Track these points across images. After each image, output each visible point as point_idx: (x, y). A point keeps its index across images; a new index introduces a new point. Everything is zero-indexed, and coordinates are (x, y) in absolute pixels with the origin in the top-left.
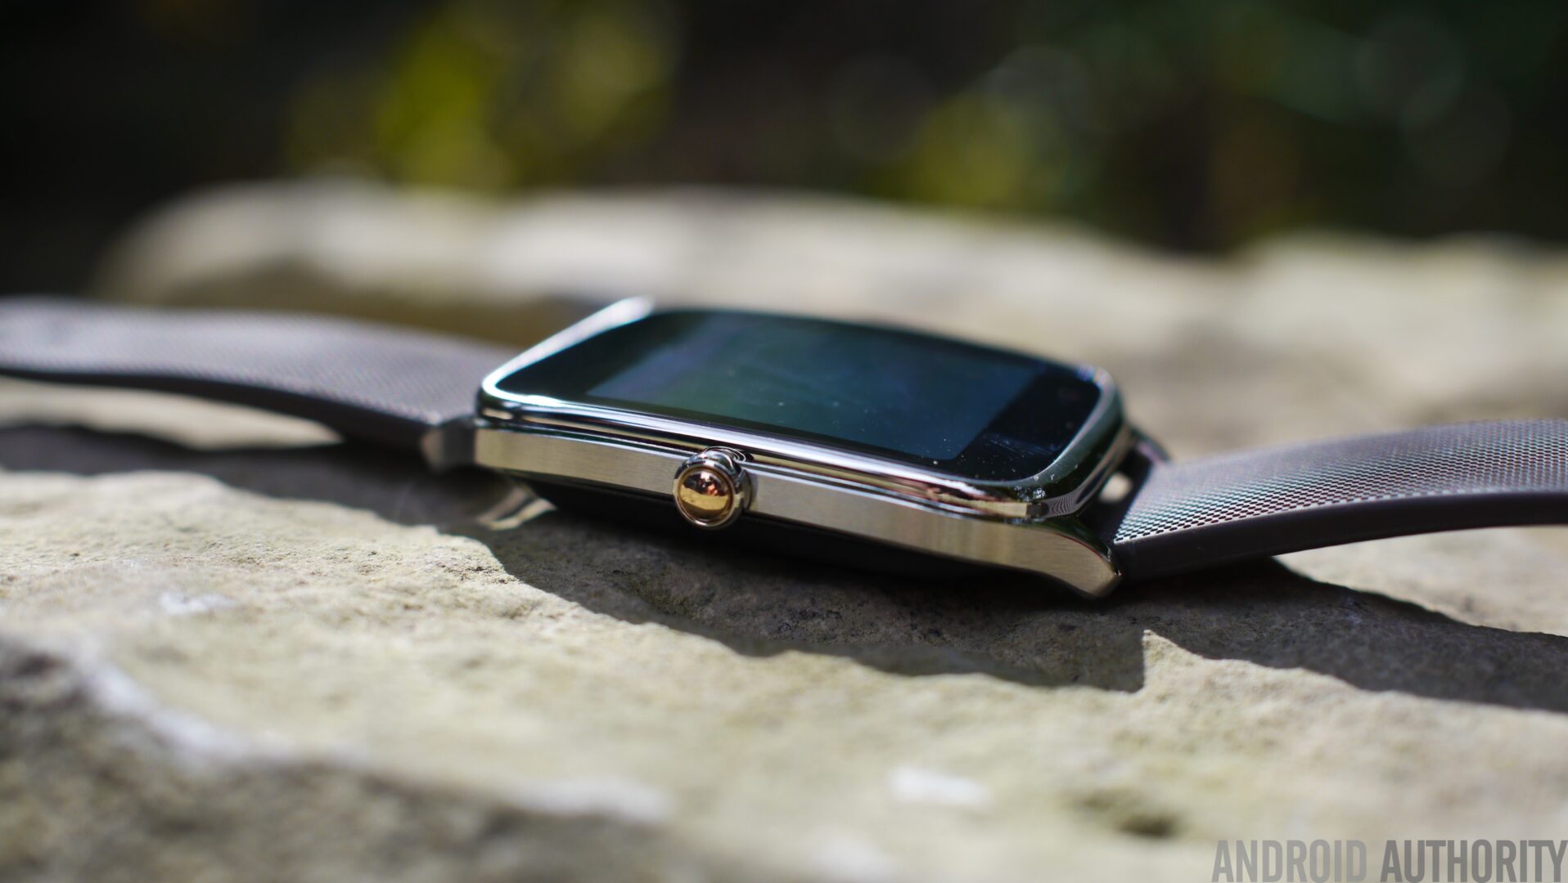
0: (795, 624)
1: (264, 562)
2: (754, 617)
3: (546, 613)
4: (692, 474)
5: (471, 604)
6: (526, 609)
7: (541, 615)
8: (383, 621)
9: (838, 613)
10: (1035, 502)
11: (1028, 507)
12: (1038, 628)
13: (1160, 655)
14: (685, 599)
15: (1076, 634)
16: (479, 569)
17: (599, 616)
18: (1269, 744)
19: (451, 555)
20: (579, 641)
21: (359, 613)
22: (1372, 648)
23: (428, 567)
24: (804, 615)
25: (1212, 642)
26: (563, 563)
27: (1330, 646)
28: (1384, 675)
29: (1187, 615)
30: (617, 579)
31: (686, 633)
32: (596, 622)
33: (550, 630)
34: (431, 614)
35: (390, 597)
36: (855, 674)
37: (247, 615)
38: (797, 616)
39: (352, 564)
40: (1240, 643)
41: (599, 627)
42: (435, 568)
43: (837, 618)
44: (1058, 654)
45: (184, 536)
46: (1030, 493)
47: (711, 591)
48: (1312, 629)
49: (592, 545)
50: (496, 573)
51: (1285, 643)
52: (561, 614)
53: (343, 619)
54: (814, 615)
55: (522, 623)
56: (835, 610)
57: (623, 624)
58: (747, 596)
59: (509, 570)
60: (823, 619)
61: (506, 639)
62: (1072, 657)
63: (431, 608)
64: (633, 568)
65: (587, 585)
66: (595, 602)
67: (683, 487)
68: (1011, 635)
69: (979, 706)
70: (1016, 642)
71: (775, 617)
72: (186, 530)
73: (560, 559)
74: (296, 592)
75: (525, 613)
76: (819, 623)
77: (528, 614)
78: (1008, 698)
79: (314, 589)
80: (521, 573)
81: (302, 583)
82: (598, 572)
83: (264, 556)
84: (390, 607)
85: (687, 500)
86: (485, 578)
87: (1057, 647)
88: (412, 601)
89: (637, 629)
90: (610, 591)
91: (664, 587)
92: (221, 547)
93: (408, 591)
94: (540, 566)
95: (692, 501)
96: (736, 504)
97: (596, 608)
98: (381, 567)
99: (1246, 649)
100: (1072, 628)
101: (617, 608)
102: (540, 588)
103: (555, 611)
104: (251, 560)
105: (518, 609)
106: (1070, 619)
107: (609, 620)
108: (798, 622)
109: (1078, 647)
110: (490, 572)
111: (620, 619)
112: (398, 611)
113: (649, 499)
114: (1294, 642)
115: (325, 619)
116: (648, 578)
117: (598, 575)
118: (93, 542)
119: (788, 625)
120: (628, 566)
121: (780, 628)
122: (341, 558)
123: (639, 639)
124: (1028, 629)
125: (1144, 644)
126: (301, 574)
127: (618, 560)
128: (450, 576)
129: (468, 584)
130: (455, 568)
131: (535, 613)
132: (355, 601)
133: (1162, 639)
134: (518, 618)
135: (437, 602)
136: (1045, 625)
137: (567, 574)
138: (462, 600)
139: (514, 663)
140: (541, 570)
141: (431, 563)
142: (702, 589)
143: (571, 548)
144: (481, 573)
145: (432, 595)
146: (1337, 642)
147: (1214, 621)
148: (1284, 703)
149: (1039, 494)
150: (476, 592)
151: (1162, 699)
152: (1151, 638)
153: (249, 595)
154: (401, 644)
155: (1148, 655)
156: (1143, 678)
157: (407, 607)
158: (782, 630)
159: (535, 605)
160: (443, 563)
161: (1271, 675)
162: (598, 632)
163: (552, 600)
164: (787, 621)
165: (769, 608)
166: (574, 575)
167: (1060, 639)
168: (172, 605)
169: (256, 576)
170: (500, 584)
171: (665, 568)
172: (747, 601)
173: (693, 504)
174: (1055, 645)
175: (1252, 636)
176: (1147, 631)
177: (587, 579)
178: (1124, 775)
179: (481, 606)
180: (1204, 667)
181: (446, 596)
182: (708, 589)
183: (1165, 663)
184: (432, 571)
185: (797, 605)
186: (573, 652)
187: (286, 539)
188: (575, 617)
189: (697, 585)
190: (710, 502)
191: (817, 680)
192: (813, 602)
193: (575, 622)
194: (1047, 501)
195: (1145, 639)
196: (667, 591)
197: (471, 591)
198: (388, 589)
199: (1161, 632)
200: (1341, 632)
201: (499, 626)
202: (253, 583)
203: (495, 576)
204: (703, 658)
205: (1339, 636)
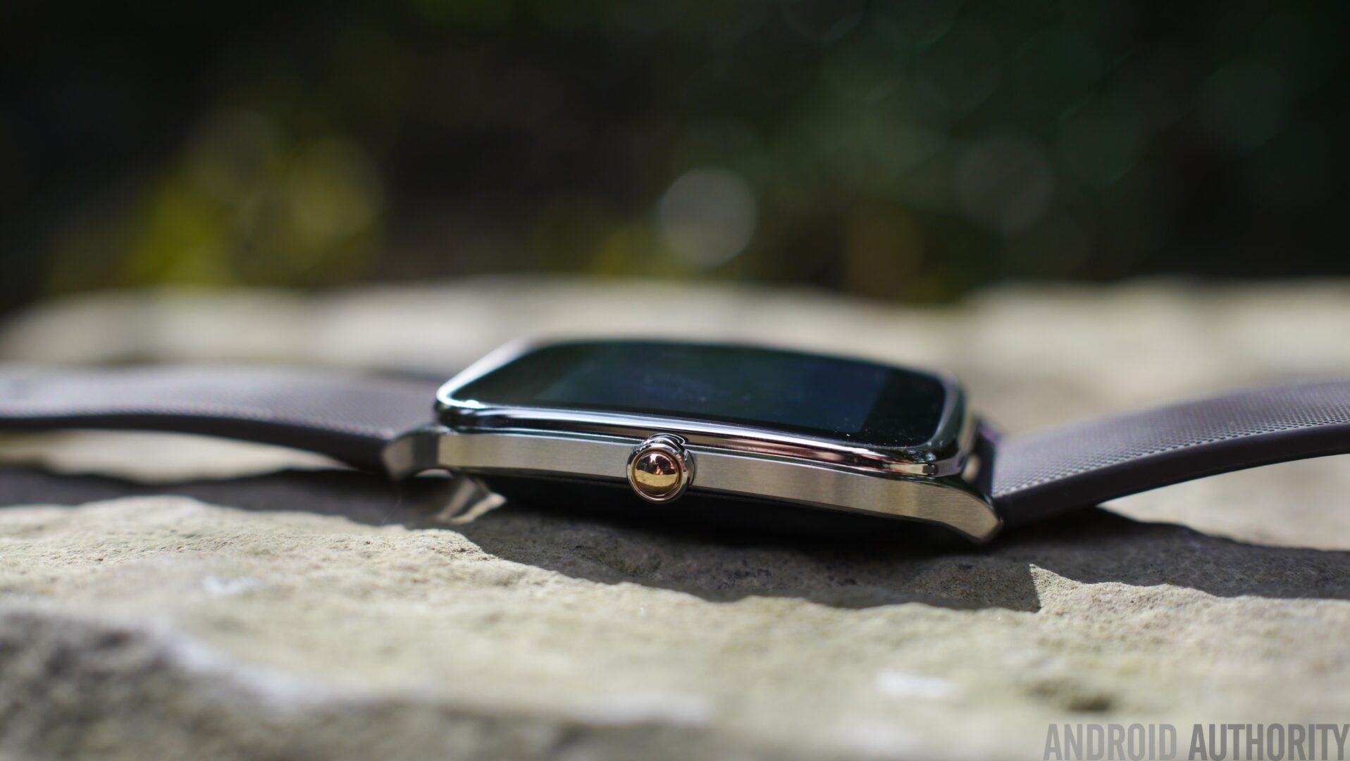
0: (732, 582)
1: (278, 553)
2: (696, 579)
3: (532, 581)
4: (642, 458)
5: (467, 577)
6: (514, 578)
7: (528, 582)
8: (398, 592)
9: (767, 571)
10: (930, 463)
11: (924, 467)
12: (940, 570)
13: (1047, 583)
14: (637, 567)
15: (973, 572)
16: (463, 550)
17: (578, 581)
18: (1158, 642)
19: (434, 540)
20: (570, 599)
21: (375, 587)
22: (1216, 564)
23: (420, 550)
24: (739, 575)
25: (1084, 571)
26: (530, 544)
27: (1183, 565)
28: (1232, 584)
29: (1057, 553)
30: (582, 552)
31: (658, 589)
32: (576, 585)
33: (540, 593)
34: (437, 586)
35: (399, 574)
36: (812, 610)
37: (281, 593)
38: (733, 576)
39: (353, 552)
40: (1106, 570)
41: (580, 589)
42: (426, 550)
43: (767, 575)
44: (960, 589)
45: (190, 541)
46: (924, 456)
47: (658, 560)
48: (1162, 556)
49: (548, 528)
50: (477, 553)
51: (1145, 567)
52: (545, 581)
53: (365, 593)
54: (747, 574)
55: (514, 589)
56: (764, 568)
57: (600, 585)
58: (689, 562)
59: (486, 550)
60: (755, 577)
61: (511, 601)
62: (972, 590)
63: (435, 581)
64: (590, 544)
65: (559, 558)
66: (572, 570)
67: (636, 470)
68: (918, 578)
69: (922, 626)
70: (923, 582)
71: (714, 578)
72: (190, 536)
73: (526, 540)
74: (315, 574)
75: (514, 581)
76: (752, 581)
77: (517, 583)
78: (942, 618)
79: (329, 571)
80: (497, 552)
81: (317, 567)
82: (564, 548)
83: (276, 548)
84: (402, 581)
85: (639, 480)
86: (470, 557)
87: (959, 584)
88: (417, 576)
89: (614, 588)
90: (580, 561)
91: (618, 558)
92: (233, 545)
93: (412, 569)
94: (512, 547)
95: (644, 480)
96: (684, 481)
97: (575, 574)
98: (379, 552)
99: (1114, 574)
100: (969, 567)
101: (591, 573)
102: (520, 562)
103: (539, 579)
104: (266, 552)
105: (509, 578)
106: (966, 561)
107: (587, 583)
108: (734, 581)
109: (977, 583)
110: (472, 552)
111: (597, 582)
112: (408, 584)
113: (602, 483)
114: (1152, 565)
115: (349, 593)
116: (605, 551)
117: (565, 550)
118: (111, 550)
119: (726, 583)
120: (585, 543)
121: (719, 588)
122: (342, 548)
123: (619, 595)
124: (932, 571)
125: (1033, 575)
126: (314, 560)
127: (576, 538)
128: (441, 556)
129: (456, 563)
130: (443, 550)
131: (523, 581)
132: (370, 579)
133: (1046, 571)
134: (511, 586)
135: (438, 576)
136: (947, 567)
137: (537, 551)
138: (458, 574)
139: (524, 618)
140: (513, 550)
141: (422, 546)
142: (650, 558)
143: (532, 530)
144: (465, 554)
145: (432, 571)
146: (1187, 562)
147: (1079, 556)
148: (1160, 610)
149: (931, 457)
150: (468, 567)
151: (1060, 614)
152: (1035, 570)
153: (275, 578)
154: (421, 609)
155: (1037, 582)
156: (1038, 601)
157: (415, 581)
158: (722, 588)
159: (521, 575)
160: (432, 546)
161: (1144, 591)
162: (581, 593)
163: (534, 571)
164: (725, 580)
165: (708, 571)
166: (544, 551)
167: (960, 577)
168: (214, 587)
169: (276, 564)
170: (484, 561)
171: (617, 542)
172: (689, 566)
173: (644, 482)
174: (957, 582)
175: (1114, 565)
176: (1031, 565)
177: (556, 553)
178: (1058, 668)
179: (476, 578)
180: (1086, 589)
181: (443, 571)
182: (655, 558)
183: (1055, 588)
184: (425, 553)
185: (732, 567)
186: (569, 607)
187: (286, 537)
188: (558, 582)
189: (645, 556)
190: (659, 480)
191: (781, 616)
192: (745, 563)
193: (558, 586)
194: (938, 463)
195: (1032, 570)
196: (621, 561)
197: (463, 566)
198: (392, 568)
199: (1042, 565)
200: (1188, 555)
201: (498, 592)
202: (275, 569)
203: (476, 555)
204: (679, 605)
205: (1187, 558)
